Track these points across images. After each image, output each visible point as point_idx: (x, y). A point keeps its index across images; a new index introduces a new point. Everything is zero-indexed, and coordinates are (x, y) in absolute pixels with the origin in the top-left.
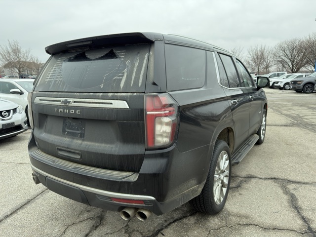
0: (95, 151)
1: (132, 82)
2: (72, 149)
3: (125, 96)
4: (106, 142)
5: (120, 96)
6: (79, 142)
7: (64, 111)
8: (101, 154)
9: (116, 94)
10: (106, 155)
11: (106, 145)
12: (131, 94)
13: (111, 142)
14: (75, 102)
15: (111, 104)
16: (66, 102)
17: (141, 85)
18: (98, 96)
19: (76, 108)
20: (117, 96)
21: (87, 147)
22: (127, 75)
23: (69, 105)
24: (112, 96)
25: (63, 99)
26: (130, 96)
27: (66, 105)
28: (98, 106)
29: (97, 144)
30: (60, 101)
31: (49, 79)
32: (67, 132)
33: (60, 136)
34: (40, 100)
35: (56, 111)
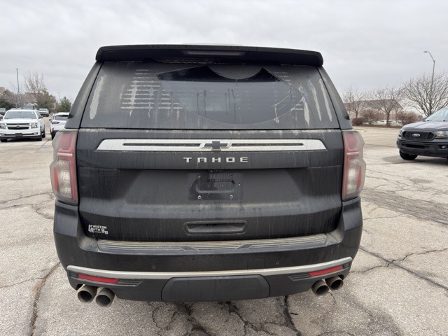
0: (274, 215)
1: (320, 116)
2: (229, 219)
3: (319, 134)
4: (285, 199)
5: (312, 134)
6: (236, 206)
7: (209, 160)
8: (285, 217)
9: (303, 131)
10: (294, 216)
11: (285, 204)
12: (325, 131)
13: (293, 199)
14: (233, 145)
15: (302, 144)
16: (216, 145)
17: (332, 119)
18: (278, 134)
19: (238, 155)
20: (307, 134)
21: (257, 211)
22: (309, 106)
23: (223, 150)
24: (300, 134)
25: (210, 141)
26: (325, 133)
27: (216, 150)
28: (280, 149)
29: (271, 205)
30: (198, 145)
31: (135, 105)
32: (201, 194)
33: (181, 202)
34: (125, 144)
35: (188, 161)
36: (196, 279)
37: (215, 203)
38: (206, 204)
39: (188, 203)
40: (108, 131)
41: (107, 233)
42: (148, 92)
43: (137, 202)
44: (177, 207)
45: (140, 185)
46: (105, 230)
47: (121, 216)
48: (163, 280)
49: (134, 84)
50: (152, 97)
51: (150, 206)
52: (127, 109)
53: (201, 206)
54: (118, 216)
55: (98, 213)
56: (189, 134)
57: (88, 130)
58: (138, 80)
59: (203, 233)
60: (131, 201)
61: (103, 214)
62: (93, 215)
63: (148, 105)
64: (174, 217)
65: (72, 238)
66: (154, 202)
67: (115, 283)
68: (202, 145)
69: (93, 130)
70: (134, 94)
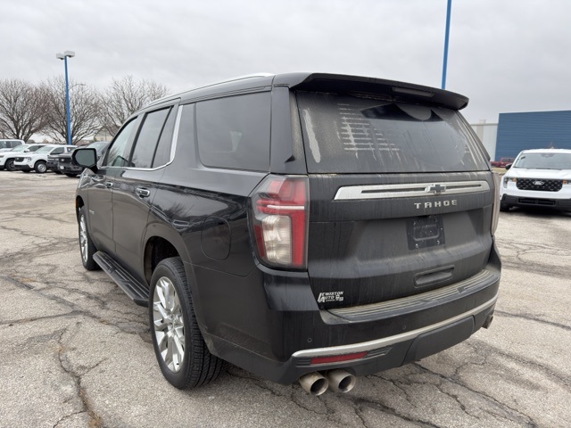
6: (443, 251)
7: (433, 205)
14: (448, 188)
15: (480, 185)
16: (438, 189)
17: (484, 161)
19: (450, 197)
23: (442, 193)
24: (478, 176)
26: (486, 175)
27: (439, 193)
30: (423, 189)
31: (358, 146)
32: (417, 242)
33: (404, 254)
34: (363, 192)
35: (418, 207)
36: (436, 331)
37: (429, 250)
38: (422, 252)
39: (409, 254)
40: (342, 176)
41: (342, 299)
42: (362, 131)
43: (367, 259)
44: (402, 258)
45: (367, 239)
46: (341, 296)
47: (361, 276)
48: (408, 341)
49: (344, 121)
50: (369, 136)
51: (380, 261)
52: (352, 151)
53: (420, 255)
54: (357, 276)
55: (335, 277)
56: (414, 178)
57: (319, 176)
58: (346, 116)
59: (427, 284)
60: (362, 258)
61: (340, 277)
62: (329, 279)
63: (368, 146)
64: (407, 269)
65: (312, 312)
66: (382, 256)
67: (363, 357)
68: (428, 189)
69: (325, 176)
70: (350, 133)
